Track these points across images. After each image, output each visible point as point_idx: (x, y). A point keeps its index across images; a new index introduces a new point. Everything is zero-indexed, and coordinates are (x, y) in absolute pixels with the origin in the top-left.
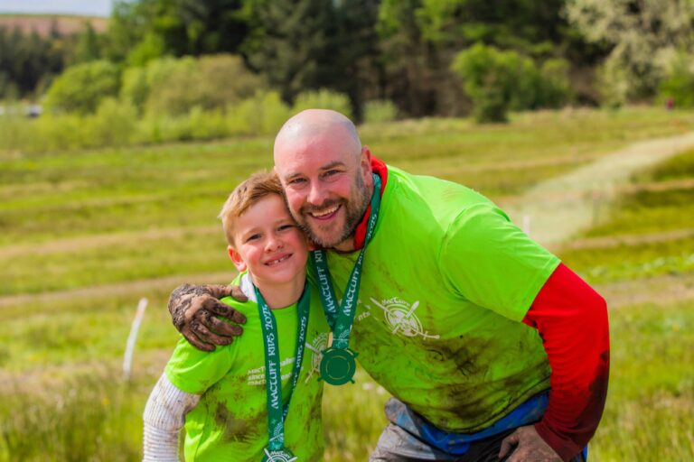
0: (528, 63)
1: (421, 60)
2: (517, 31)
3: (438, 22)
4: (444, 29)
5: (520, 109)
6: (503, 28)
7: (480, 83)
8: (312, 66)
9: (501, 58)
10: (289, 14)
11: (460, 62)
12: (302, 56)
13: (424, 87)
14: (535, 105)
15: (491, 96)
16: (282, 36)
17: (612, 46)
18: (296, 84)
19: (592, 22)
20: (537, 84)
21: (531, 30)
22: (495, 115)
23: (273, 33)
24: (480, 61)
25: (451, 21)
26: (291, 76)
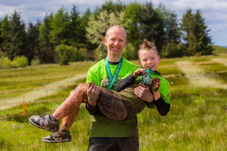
0: (76, 49)
1: (49, 48)
2: (75, 40)
3: (54, 38)
4: (55, 40)
5: (73, 61)
6: (70, 40)
7: (62, 55)
8: (19, 50)
9: (68, 48)
10: (13, 36)
11: (57, 49)
12: (16, 47)
13: (50, 55)
14: (76, 60)
15: (64, 58)
16: (11, 42)
17: (99, 45)
18: (15, 54)
19: (93, 38)
20: (77, 55)
21: (78, 40)
22: (66, 63)
23: (9, 41)
24: (63, 48)
25: (57, 38)
26: (14, 52)
